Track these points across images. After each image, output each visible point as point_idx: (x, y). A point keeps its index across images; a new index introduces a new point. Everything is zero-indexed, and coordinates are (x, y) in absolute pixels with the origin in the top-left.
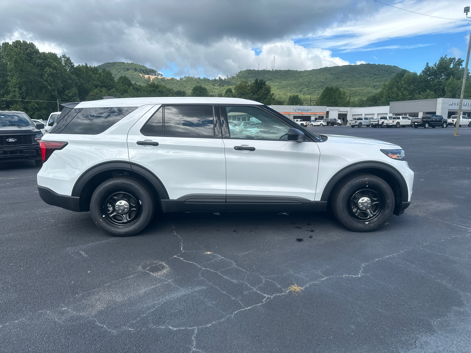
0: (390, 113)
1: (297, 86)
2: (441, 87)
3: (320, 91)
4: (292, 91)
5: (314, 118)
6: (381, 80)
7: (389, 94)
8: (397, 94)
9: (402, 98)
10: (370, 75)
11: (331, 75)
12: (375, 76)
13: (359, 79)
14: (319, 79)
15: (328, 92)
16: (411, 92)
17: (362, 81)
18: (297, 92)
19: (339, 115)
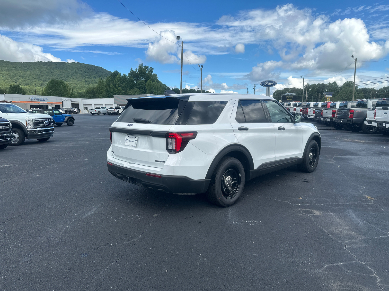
0: (115, 104)
1: (11, 77)
2: (143, 86)
3: (37, 82)
4: (7, 80)
5: (51, 107)
6: (91, 77)
7: (107, 89)
8: (114, 89)
9: (118, 92)
10: (82, 72)
11: (46, 69)
12: (86, 74)
13: (72, 75)
14: (34, 72)
15: (53, 84)
16: (124, 88)
17: (75, 76)
18: (12, 81)
19: (73, 104)
